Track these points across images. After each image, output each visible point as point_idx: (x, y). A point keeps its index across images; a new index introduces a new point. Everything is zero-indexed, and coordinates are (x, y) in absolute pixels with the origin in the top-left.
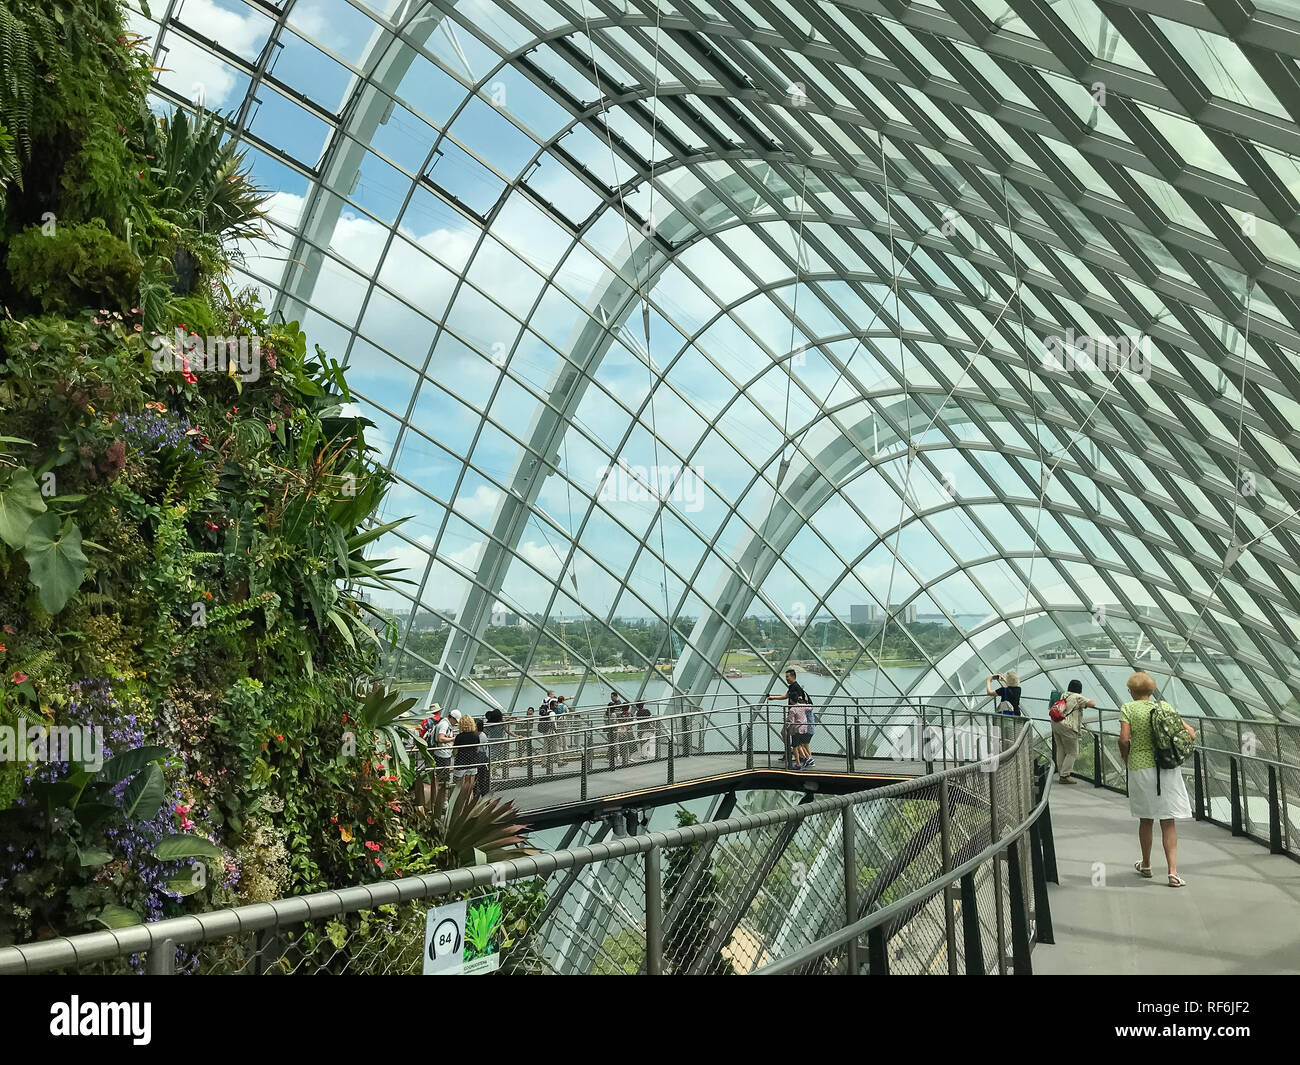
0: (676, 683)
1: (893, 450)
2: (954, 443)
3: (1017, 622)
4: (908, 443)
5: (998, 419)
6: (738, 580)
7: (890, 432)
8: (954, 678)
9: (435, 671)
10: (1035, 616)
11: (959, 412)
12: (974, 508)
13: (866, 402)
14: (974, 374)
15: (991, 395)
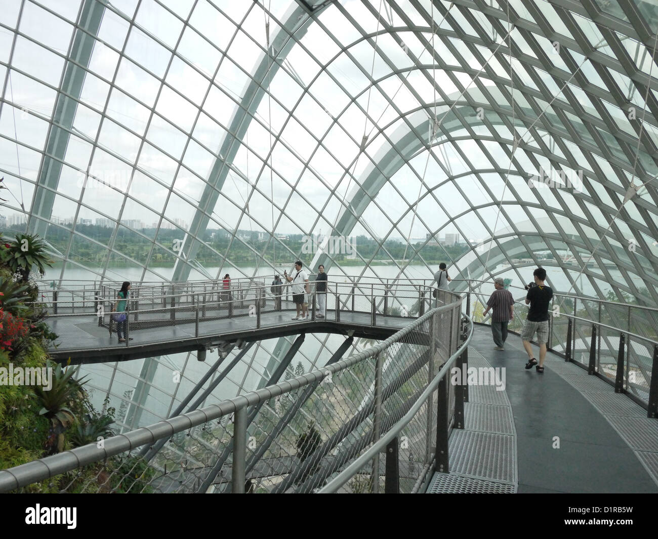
0: (312, 269)
1: (439, 139)
3: (501, 241)
4: (448, 136)
5: (498, 123)
6: (348, 213)
8: (466, 270)
9: (176, 257)
10: (511, 238)
12: (481, 175)
13: (424, 109)
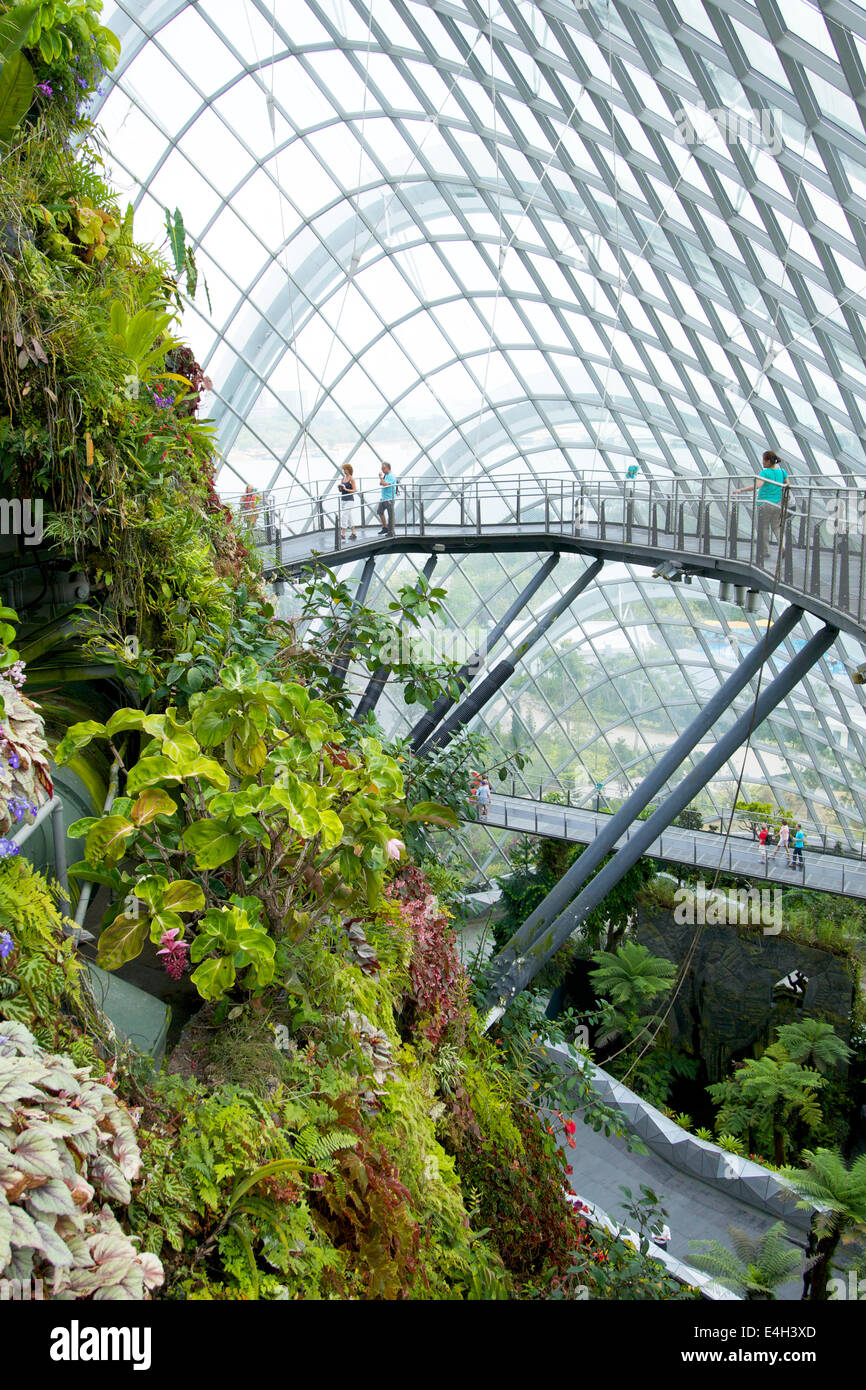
1: (407, 236)
2: (471, 236)
4: (423, 229)
7: (405, 216)
11: (479, 201)
13: (387, 186)
14: (503, 166)
15: (516, 189)
